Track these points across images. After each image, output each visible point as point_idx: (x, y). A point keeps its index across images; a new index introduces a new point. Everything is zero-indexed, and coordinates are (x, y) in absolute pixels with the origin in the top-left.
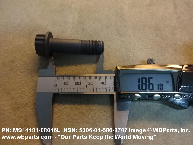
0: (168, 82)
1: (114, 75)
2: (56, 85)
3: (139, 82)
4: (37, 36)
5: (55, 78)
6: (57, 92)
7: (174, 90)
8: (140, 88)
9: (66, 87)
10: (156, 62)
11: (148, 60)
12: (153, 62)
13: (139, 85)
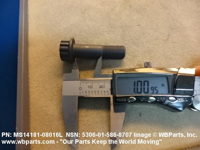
0: (163, 85)
1: (111, 78)
2: (80, 89)
3: (135, 86)
4: (62, 42)
5: (79, 81)
6: (82, 95)
7: (169, 93)
8: (136, 91)
9: (91, 90)
10: (152, 65)
11: (144, 64)
12: (149, 65)
13: (134, 88)
